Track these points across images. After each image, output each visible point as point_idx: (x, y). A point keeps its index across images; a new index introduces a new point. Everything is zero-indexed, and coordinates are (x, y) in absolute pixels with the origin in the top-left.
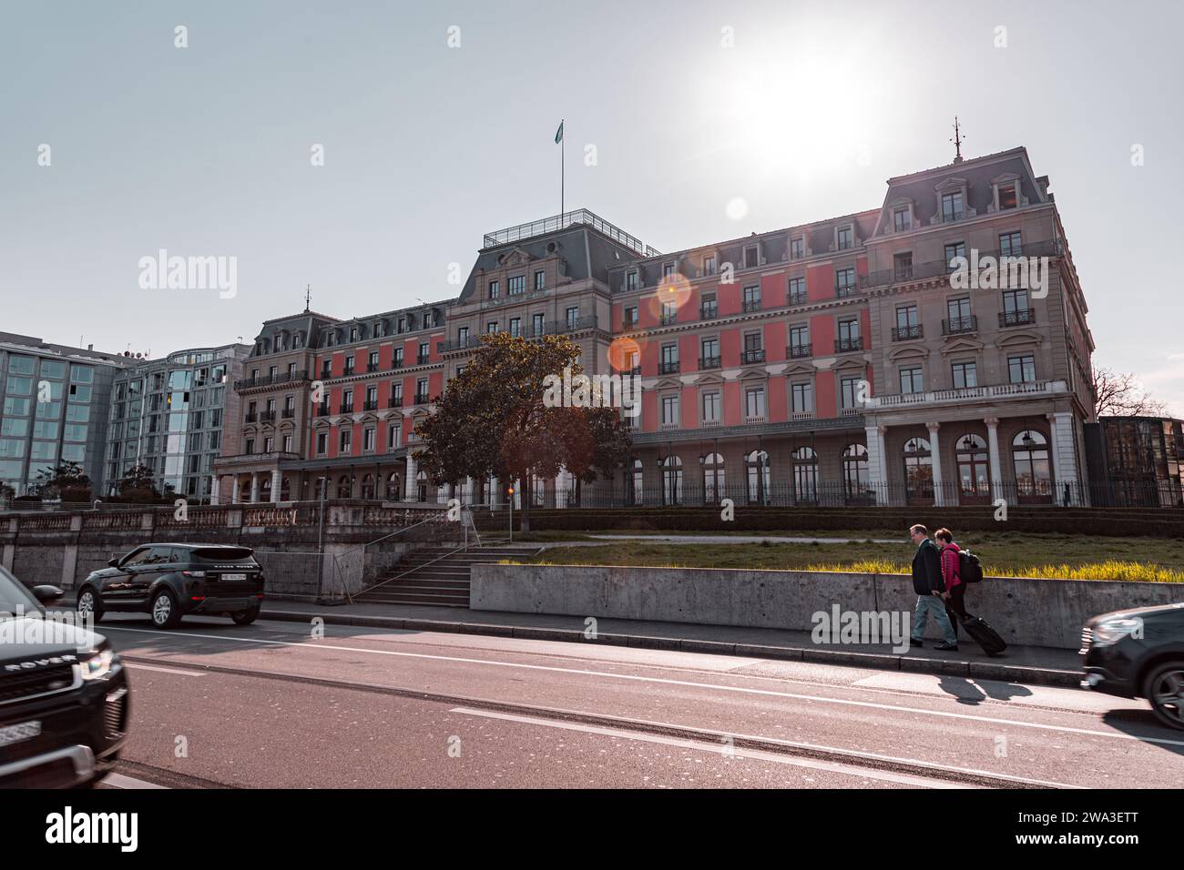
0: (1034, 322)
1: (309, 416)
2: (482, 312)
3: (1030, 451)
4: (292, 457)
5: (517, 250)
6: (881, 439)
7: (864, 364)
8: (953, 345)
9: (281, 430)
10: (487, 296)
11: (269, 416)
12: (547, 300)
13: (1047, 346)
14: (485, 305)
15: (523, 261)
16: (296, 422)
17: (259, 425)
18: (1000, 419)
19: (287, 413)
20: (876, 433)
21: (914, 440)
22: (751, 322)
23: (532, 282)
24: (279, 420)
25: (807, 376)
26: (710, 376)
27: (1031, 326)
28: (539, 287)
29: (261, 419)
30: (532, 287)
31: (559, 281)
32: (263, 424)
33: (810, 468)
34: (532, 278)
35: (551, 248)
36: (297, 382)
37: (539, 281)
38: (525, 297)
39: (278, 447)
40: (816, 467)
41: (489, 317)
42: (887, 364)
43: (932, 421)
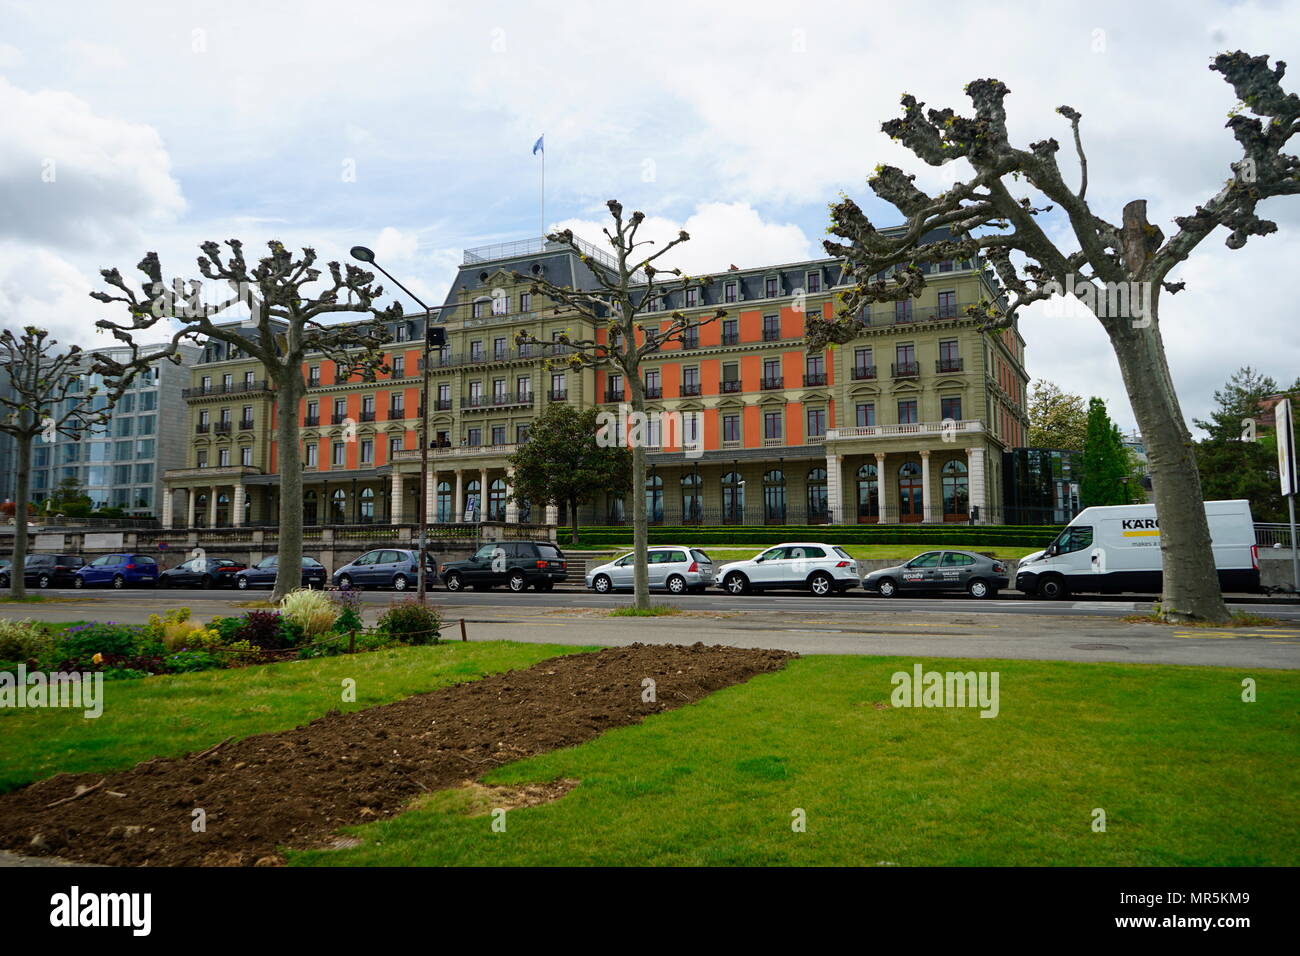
0: (962, 370)
1: (269, 428)
2: (466, 331)
3: (955, 478)
4: (253, 470)
5: (502, 270)
6: (839, 466)
7: (827, 398)
8: (900, 385)
9: (239, 442)
10: (470, 315)
11: (223, 428)
12: (533, 323)
13: (971, 391)
14: (468, 324)
15: (508, 282)
16: (255, 435)
17: (212, 436)
18: (931, 451)
19: (246, 425)
20: (834, 461)
21: (866, 466)
22: (729, 354)
23: (518, 304)
24: (236, 430)
25: (778, 407)
26: (691, 402)
27: (960, 373)
28: (524, 309)
29: (215, 430)
30: (518, 309)
31: (546, 305)
32: (218, 435)
33: (779, 489)
34: (518, 300)
35: (536, 269)
36: (257, 392)
37: (524, 304)
38: (511, 318)
39: (236, 461)
40: (784, 489)
41: (471, 337)
42: (846, 400)
43: (879, 453)
